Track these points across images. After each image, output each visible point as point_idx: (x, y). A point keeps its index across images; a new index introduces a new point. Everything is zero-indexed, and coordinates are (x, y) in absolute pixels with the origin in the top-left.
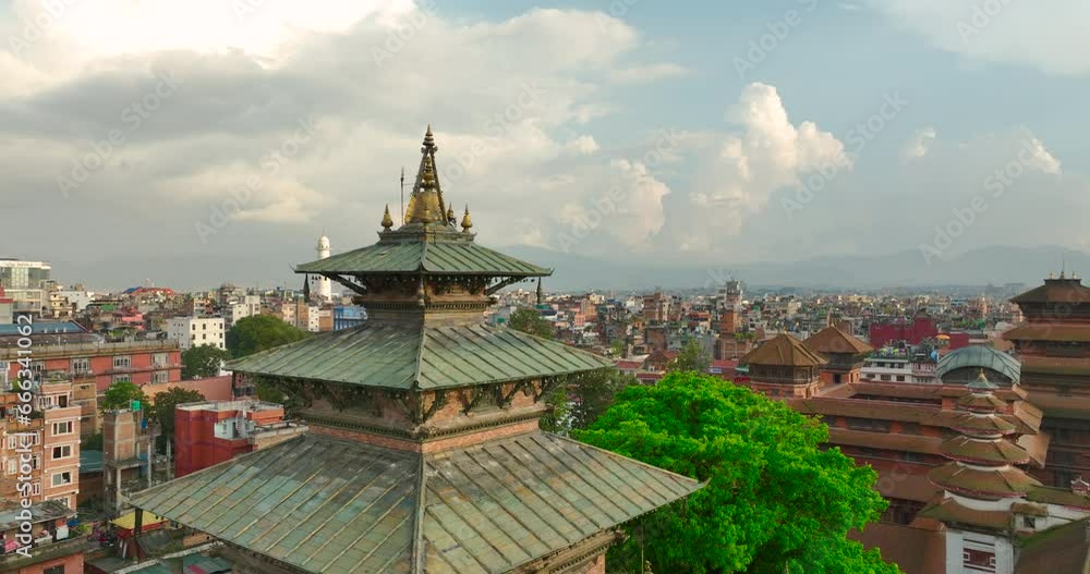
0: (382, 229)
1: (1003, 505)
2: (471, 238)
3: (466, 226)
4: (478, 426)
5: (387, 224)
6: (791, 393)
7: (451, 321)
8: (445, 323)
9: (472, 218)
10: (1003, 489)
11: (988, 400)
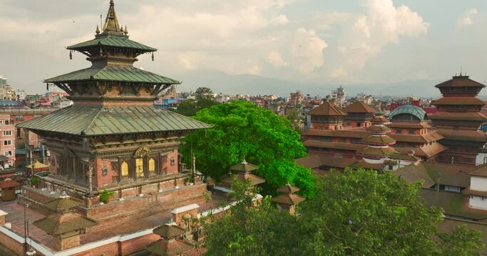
0: (96, 34)
1: (381, 161)
2: (128, 37)
3: (126, 33)
4: (126, 100)
5: (98, 32)
6: (327, 128)
7: (119, 65)
8: (116, 66)
9: (128, 31)
10: (381, 154)
11: (380, 118)
